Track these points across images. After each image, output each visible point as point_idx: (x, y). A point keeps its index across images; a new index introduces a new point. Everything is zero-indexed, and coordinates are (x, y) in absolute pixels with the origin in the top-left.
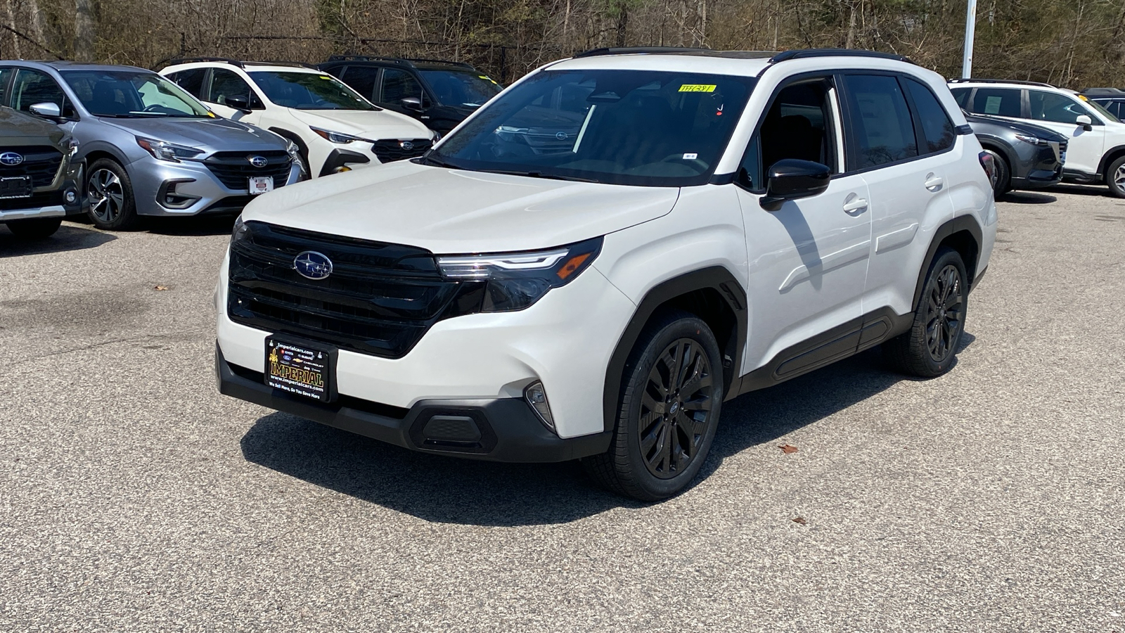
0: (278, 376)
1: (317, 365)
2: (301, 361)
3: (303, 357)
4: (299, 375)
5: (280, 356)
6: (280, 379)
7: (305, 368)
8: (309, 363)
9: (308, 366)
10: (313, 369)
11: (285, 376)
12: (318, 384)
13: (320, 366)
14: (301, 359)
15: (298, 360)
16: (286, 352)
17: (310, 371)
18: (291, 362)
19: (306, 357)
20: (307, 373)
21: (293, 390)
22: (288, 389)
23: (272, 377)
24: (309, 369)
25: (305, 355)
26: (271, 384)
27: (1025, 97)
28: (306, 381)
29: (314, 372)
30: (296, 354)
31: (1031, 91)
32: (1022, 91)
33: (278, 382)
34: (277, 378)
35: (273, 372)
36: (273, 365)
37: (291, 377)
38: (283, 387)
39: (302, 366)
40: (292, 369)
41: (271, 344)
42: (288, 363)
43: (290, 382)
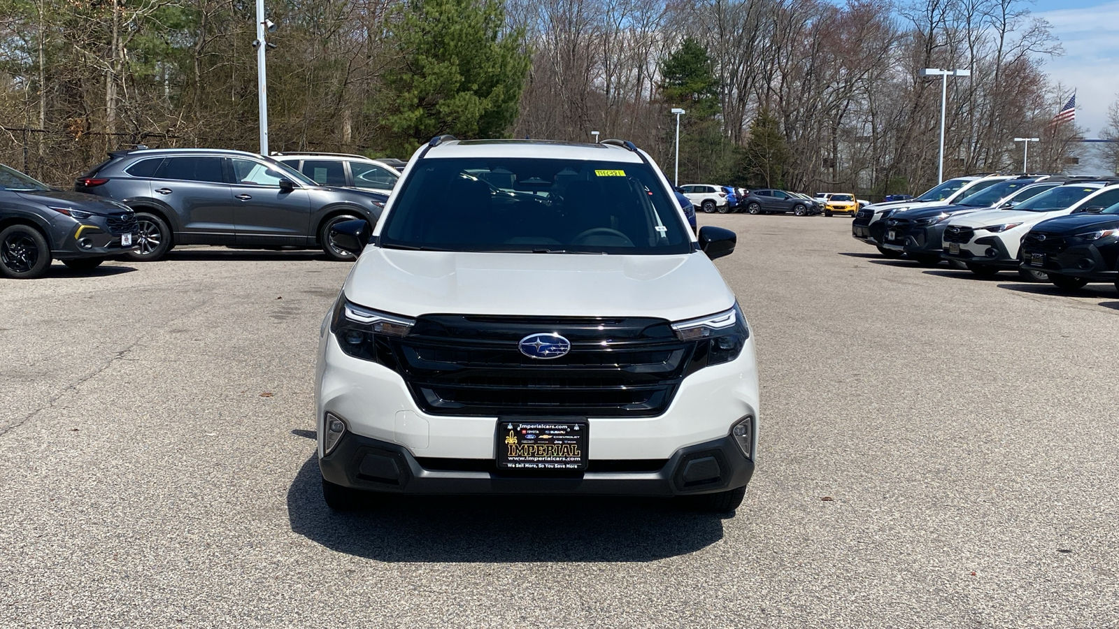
0: (520, 456)
1: (572, 437)
2: (550, 437)
3: (552, 432)
4: (548, 450)
5: (520, 436)
6: (523, 459)
7: (556, 442)
8: (561, 437)
9: (558, 440)
10: (566, 442)
11: (528, 454)
12: (574, 454)
13: (575, 437)
14: (549, 434)
15: (545, 437)
16: (530, 432)
17: (562, 445)
18: (536, 440)
19: (556, 432)
20: (558, 447)
21: (541, 466)
22: (535, 466)
23: (510, 459)
24: (561, 442)
25: (554, 430)
26: (510, 465)
27: (347, 166)
28: (558, 454)
29: (568, 444)
30: (542, 431)
31: (351, 163)
32: (344, 163)
33: (520, 462)
34: (517, 459)
35: (511, 454)
36: (511, 446)
37: (538, 454)
38: (527, 465)
39: (551, 441)
40: (538, 447)
41: (510, 427)
42: (533, 442)
43: (536, 459)
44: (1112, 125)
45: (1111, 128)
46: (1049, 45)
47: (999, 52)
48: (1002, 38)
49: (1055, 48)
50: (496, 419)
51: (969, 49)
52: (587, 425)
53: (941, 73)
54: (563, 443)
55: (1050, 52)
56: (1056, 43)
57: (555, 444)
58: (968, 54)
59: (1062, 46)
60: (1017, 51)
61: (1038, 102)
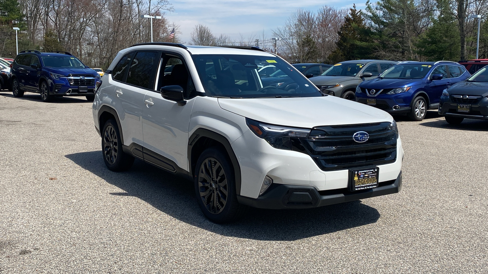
0: (359, 185)
2: (368, 175)
3: (368, 173)
4: (367, 181)
5: (359, 176)
7: (370, 177)
8: (371, 175)
9: (370, 176)
10: (372, 176)
11: (362, 183)
12: (375, 181)
13: (375, 174)
14: (368, 174)
15: (366, 175)
16: (362, 174)
18: (364, 177)
19: (370, 173)
21: (366, 188)
22: (364, 188)
23: (356, 186)
24: (371, 177)
25: (369, 172)
26: (356, 189)
28: (370, 182)
30: (365, 173)
33: (359, 187)
34: (358, 186)
35: (356, 184)
36: (356, 181)
37: (364, 183)
38: (362, 188)
39: (368, 177)
40: (364, 180)
41: (356, 173)
42: (362, 178)
43: (364, 185)
44: (192, 41)
45: (192, 42)
46: (169, 6)
47: (149, 8)
48: (150, 3)
49: (171, 8)
50: (348, 170)
51: (137, 7)
52: (378, 169)
53: (150, 17)
54: (372, 177)
55: (169, 10)
56: (171, 6)
57: (369, 178)
58: (137, 9)
59: (173, 8)
60: (156, 9)
61: (165, 30)
